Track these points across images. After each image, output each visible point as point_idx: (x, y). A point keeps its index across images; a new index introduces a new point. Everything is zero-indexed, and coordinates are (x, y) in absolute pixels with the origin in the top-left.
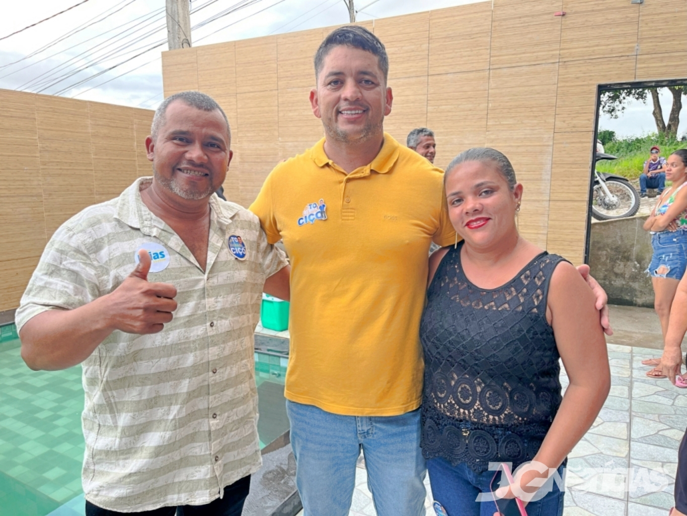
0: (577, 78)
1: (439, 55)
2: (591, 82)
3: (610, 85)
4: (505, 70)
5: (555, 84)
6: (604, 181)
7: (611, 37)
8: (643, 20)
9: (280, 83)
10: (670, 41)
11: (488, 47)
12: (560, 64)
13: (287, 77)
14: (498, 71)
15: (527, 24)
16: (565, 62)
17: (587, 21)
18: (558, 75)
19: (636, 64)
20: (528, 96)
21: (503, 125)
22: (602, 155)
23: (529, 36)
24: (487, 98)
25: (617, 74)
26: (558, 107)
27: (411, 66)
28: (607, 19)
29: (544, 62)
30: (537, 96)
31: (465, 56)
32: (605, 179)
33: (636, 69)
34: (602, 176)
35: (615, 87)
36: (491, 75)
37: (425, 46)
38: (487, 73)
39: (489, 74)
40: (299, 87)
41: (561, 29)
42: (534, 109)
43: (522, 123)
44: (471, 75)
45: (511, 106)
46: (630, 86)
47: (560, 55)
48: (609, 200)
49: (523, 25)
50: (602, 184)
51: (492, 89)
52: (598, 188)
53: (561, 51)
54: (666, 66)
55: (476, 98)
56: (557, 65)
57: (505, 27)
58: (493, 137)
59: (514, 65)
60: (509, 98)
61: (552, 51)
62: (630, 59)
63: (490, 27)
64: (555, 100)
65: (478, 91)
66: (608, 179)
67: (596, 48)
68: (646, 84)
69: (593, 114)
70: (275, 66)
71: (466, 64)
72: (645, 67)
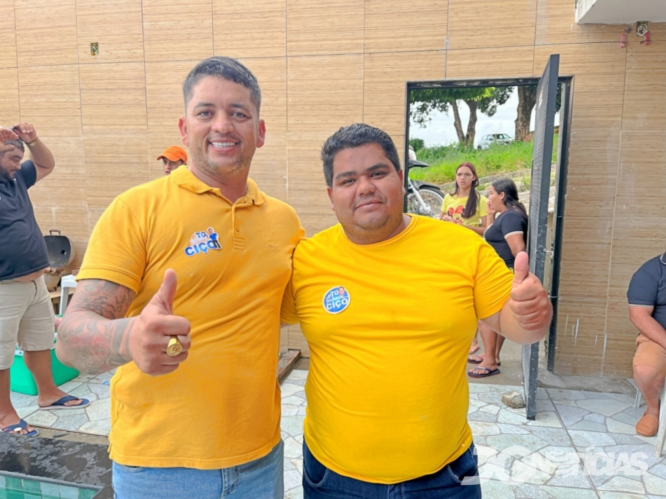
0: (385, 73)
1: (227, 34)
2: (400, 79)
3: (420, 83)
4: (305, 59)
5: (361, 79)
6: (418, 190)
7: (419, 27)
8: (452, 9)
9: (20, 59)
10: (481, 35)
11: (284, 30)
12: (366, 55)
13: (30, 51)
14: (297, 59)
15: (326, 6)
16: (370, 53)
17: (392, 6)
18: (364, 68)
19: (446, 60)
20: (333, 92)
21: (306, 124)
22: (415, 162)
23: (330, 20)
24: (285, 91)
25: (426, 71)
26: (367, 106)
27: (192, 46)
28: (414, 6)
29: (348, 52)
30: (343, 91)
31: (257, 39)
32: (418, 188)
33: (446, 66)
34: (415, 184)
35: (425, 86)
36: (289, 63)
37: (208, 22)
38: (284, 60)
39: (287, 62)
40: (46, 65)
41: (365, 15)
42: (340, 107)
43: (328, 123)
44: (266, 63)
45: (314, 102)
46: (440, 86)
47: (364, 44)
48: (423, 209)
49: (322, 6)
50: (416, 192)
51: (291, 80)
52: (412, 197)
53: (366, 41)
54: (477, 64)
55: (273, 90)
56: (362, 57)
57: (301, 7)
58: (295, 138)
59: (314, 53)
60: (311, 92)
61: (356, 39)
62: (440, 55)
63: (285, 5)
64: (362, 98)
65: (275, 82)
66: (421, 187)
67: (403, 39)
68: (456, 84)
69: (403, 116)
70: (13, 36)
71: (259, 48)
72: (455, 64)
